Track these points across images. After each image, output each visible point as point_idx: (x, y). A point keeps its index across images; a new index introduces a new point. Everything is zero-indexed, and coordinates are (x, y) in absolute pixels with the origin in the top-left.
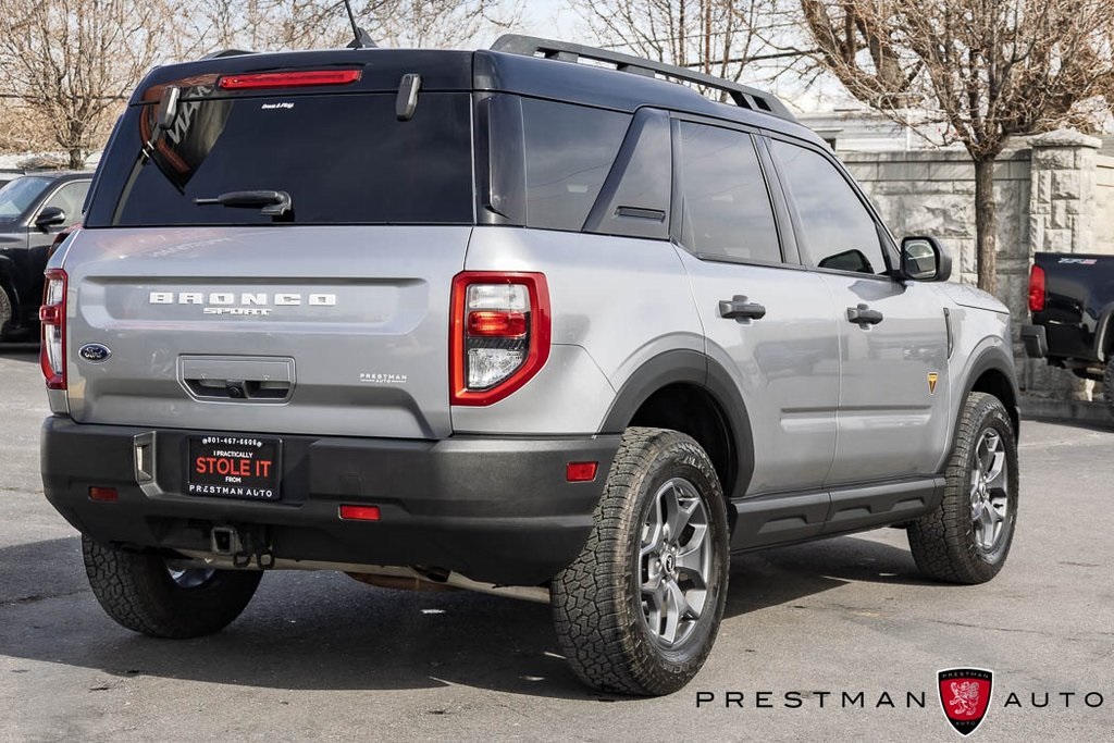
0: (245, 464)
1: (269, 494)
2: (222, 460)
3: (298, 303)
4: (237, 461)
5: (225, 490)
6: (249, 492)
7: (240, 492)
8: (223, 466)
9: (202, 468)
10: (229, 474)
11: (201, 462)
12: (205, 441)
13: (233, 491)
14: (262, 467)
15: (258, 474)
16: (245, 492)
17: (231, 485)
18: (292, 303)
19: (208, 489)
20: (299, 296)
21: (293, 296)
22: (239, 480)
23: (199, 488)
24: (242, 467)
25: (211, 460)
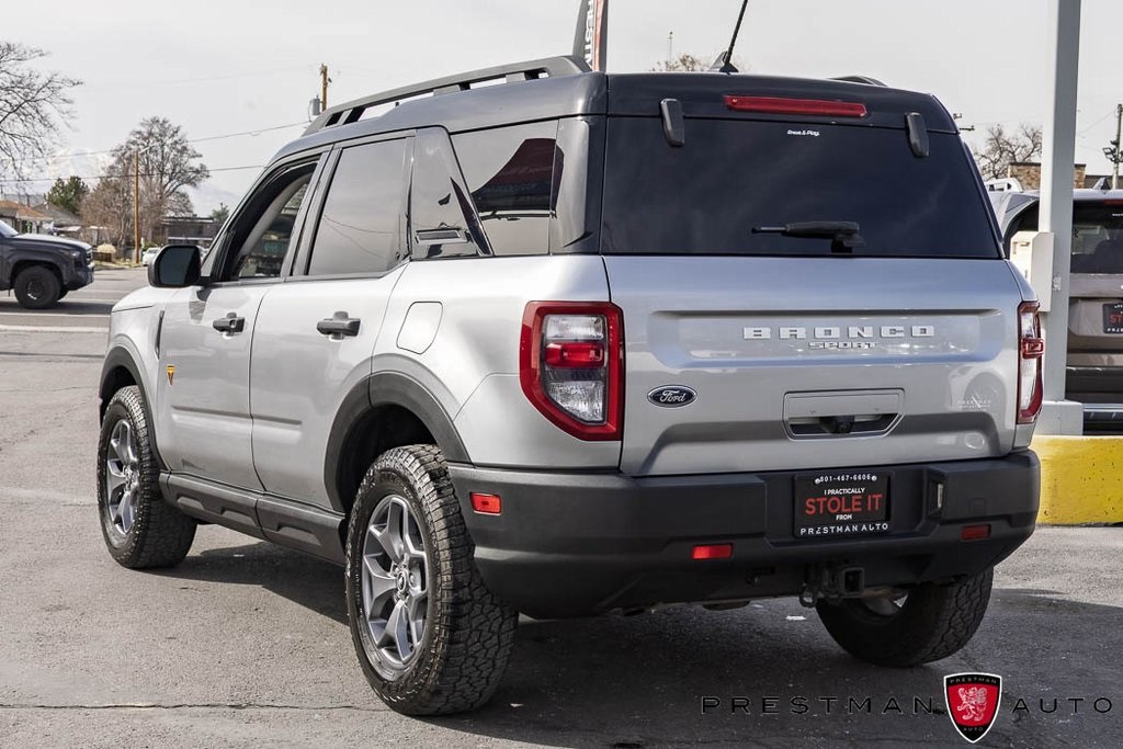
0: (857, 500)
1: (885, 526)
2: (833, 499)
3: (902, 335)
4: (849, 497)
5: (840, 529)
6: (864, 528)
7: (855, 528)
8: (834, 505)
9: (811, 510)
10: (840, 513)
11: (810, 503)
12: (817, 481)
13: (848, 529)
14: (874, 500)
15: (869, 508)
16: (860, 528)
17: (843, 523)
18: (898, 335)
19: (822, 530)
20: (901, 328)
21: (898, 328)
22: (850, 517)
23: (811, 530)
24: (854, 503)
25: (822, 500)
